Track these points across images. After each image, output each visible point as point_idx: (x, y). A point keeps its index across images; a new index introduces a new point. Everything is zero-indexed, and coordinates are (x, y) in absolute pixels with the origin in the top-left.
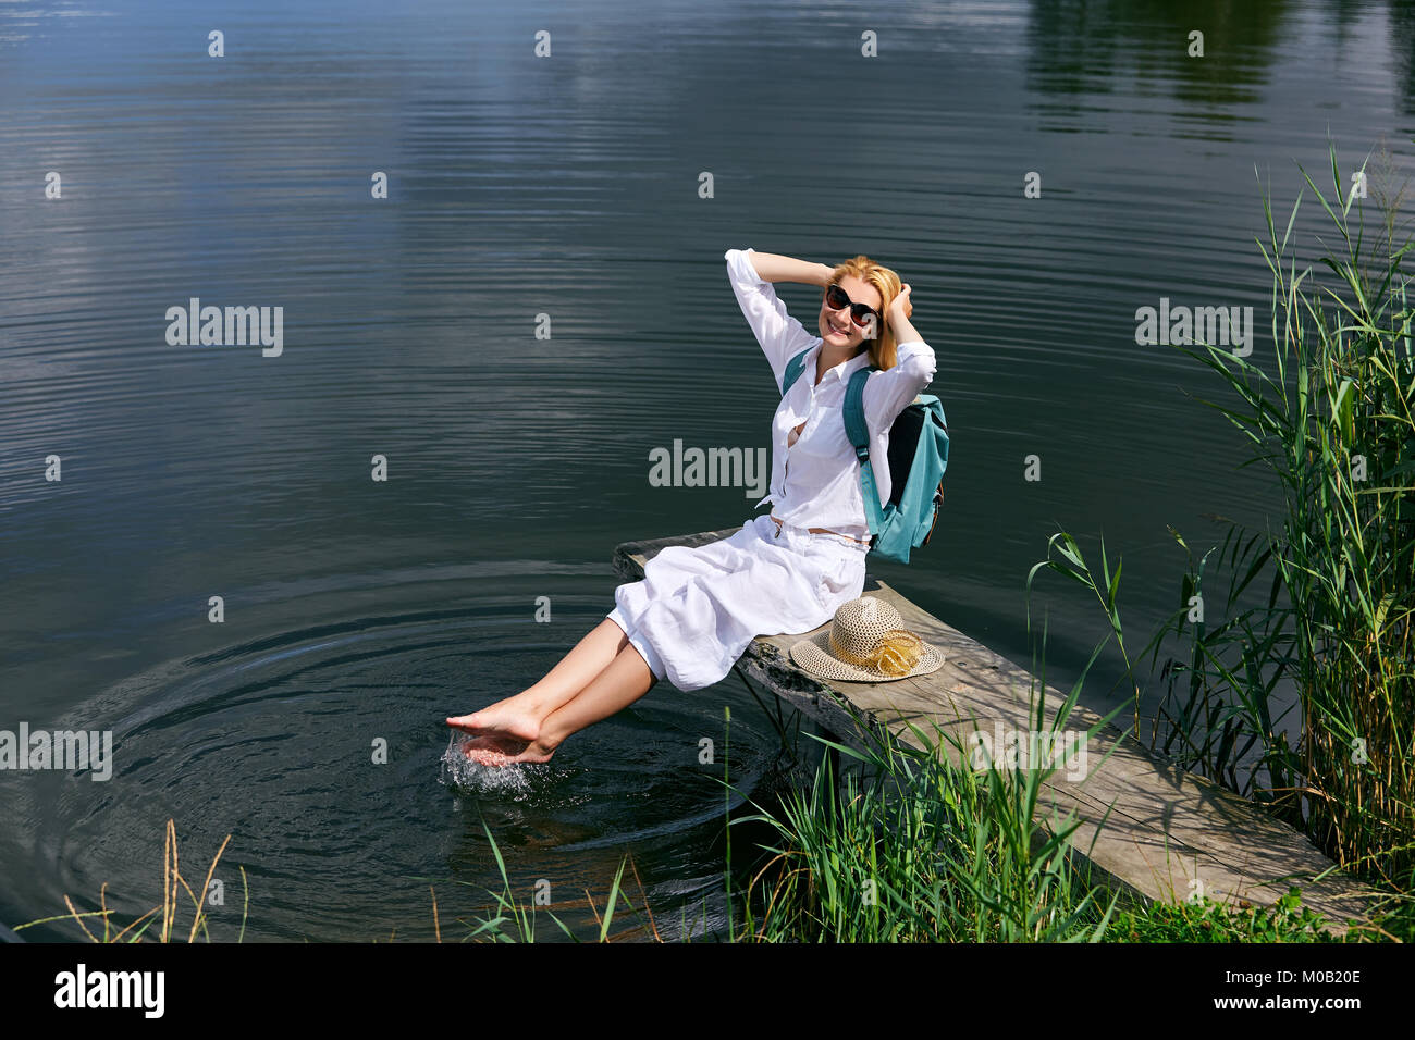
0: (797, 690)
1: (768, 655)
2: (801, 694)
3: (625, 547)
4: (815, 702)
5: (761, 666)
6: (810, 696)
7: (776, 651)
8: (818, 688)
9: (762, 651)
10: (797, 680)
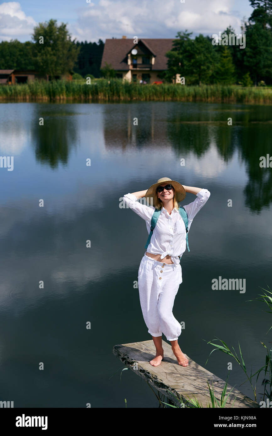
0: (162, 388)
1: (154, 378)
2: (163, 389)
3: (116, 346)
4: (167, 391)
5: (152, 381)
6: (165, 390)
7: (157, 376)
8: (168, 387)
9: (153, 377)
10: (162, 385)
